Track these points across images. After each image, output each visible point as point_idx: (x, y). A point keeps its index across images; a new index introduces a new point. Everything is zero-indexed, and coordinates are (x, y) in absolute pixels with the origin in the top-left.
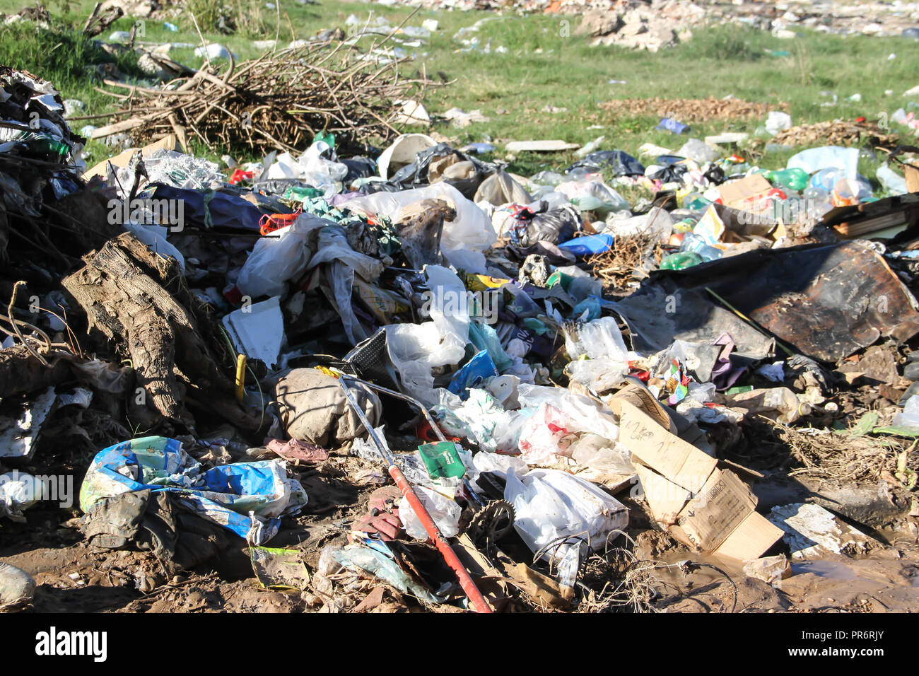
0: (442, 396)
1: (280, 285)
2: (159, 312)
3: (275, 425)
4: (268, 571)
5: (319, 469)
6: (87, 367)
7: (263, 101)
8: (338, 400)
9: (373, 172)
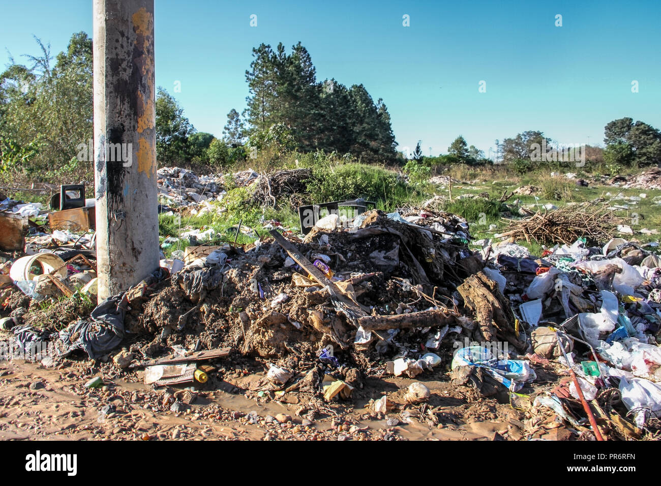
0: (602, 343)
1: (542, 295)
2: (488, 301)
3: (530, 347)
4: (516, 402)
5: (544, 366)
6: (460, 319)
7: (558, 225)
8: (555, 340)
9: (601, 253)
